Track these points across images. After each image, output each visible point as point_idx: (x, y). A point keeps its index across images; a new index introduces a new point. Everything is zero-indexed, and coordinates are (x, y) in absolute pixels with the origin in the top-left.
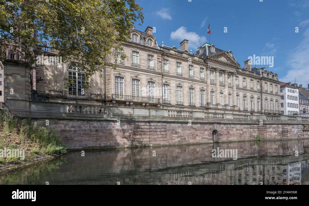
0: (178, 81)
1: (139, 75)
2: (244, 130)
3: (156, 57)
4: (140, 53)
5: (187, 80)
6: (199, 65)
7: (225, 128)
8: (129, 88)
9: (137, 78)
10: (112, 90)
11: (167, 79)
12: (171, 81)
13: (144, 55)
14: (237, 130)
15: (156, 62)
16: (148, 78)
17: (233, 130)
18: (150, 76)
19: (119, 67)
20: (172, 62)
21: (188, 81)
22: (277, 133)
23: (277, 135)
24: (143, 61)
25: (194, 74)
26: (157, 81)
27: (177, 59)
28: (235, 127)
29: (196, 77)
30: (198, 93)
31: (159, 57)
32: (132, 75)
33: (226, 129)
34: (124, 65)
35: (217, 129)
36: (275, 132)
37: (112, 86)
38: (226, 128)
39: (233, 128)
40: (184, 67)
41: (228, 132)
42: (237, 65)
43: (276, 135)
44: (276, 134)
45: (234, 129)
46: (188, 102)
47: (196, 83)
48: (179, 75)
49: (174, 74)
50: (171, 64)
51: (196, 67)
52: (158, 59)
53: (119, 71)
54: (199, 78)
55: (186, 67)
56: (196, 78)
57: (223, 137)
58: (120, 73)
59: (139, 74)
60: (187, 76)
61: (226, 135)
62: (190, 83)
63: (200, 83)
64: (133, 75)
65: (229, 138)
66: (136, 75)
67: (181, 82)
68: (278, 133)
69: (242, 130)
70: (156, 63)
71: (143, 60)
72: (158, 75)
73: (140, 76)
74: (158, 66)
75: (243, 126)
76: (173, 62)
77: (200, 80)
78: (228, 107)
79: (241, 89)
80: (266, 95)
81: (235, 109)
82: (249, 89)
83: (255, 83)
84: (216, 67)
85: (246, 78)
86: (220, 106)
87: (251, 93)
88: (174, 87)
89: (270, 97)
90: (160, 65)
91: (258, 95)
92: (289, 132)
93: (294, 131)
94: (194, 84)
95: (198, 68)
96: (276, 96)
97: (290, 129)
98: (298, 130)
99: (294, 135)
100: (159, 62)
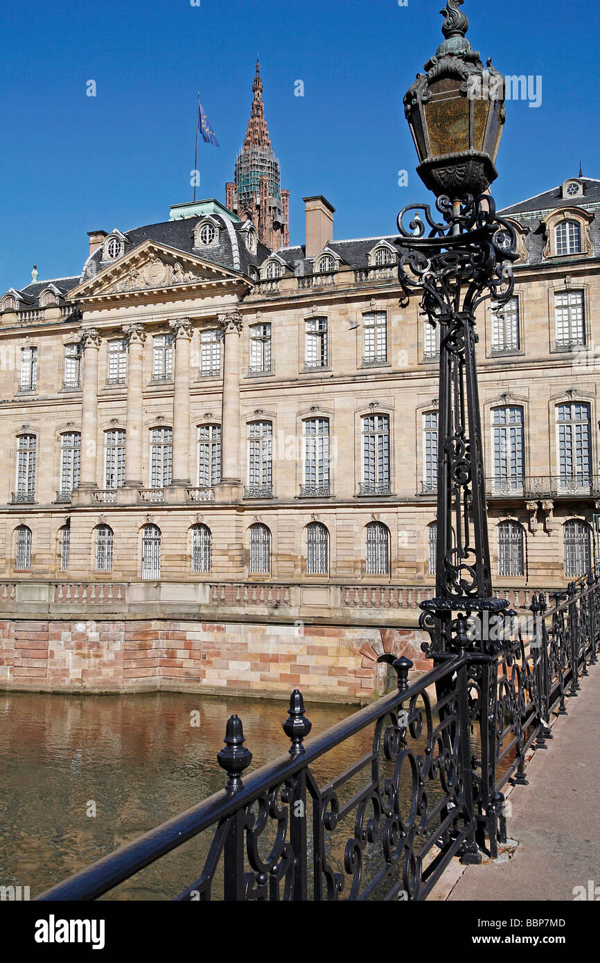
5: (6, 408)
6: (60, 337)
21: (14, 411)
25: (38, 378)
29: (45, 386)
30: (48, 449)
40: (1, 363)
46: (7, 493)
47: (45, 409)
51: (48, 349)
54: (56, 387)
55: (9, 361)
60: (11, 394)
62: (17, 418)
63: (58, 408)
77: (62, 396)
78: (171, 493)
79: (282, 384)
80: (503, 375)
81: (218, 499)
82: (346, 372)
83: (400, 323)
84: (120, 324)
85: (326, 317)
86: (125, 492)
87: (364, 394)
89: (554, 380)
91: (433, 390)
94: (36, 416)
95: (53, 348)
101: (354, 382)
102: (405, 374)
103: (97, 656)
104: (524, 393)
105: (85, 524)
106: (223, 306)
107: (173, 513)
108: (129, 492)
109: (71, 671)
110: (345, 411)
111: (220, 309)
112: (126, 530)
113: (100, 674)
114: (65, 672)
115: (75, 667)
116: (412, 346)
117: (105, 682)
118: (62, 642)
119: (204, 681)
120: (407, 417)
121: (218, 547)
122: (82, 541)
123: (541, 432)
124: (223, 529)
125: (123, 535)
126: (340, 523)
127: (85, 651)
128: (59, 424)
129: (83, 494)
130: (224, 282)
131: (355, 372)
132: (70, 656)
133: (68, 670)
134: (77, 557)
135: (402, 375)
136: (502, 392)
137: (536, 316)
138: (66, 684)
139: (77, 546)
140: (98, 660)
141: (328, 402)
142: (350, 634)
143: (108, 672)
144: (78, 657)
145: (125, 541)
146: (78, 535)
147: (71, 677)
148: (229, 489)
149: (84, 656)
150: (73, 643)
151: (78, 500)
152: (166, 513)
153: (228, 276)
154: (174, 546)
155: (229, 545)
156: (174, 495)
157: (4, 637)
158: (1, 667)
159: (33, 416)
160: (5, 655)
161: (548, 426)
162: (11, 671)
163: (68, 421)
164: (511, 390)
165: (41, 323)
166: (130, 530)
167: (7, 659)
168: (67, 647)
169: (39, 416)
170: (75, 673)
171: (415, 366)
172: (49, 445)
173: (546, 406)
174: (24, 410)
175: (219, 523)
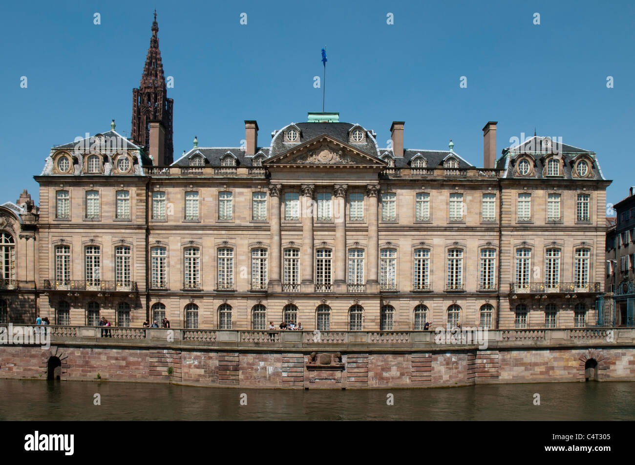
0: (186, 237)
1: (98, 236)
2: (131, 359)
3: (134, 192)
4: (100, 192)
5: (210, 229)
6: (250, 187)
7: (79, 354)
8: (79, 264)
9: (93, 244)
10: (50, 271)
11: (161, 235)
12: (171, 238)
13: (107, 193)
14: (109, 358)
15: (134, 202)
16: (117, 239)
17: (100, 358)
18: (120, 235)
19: (61, 228)
20: (173, 193)
21: (216, 232)
22: (203, 370)
23: (204, 376)
24: (105, 208)
25: (234, 212)
26: (135, 244)
27: (186, 186)
28: (106, 354)
29: (239, 218)
30: (243, 258)
31: (139, 192)
32: (84, 239)
33: (80, 356)
34: (70, 223)
35: (58, 356)
36: (197, 367)
37: (50, 264)
38: (82, 353)
39: (100, 354)
40: (204, 200)
41: (87, 362)
42: (377, 163)
43: (200, 375)
44: (202, 372)
45: (103, 357)
46: (213, 283)
47: (240, 232)
48: (192, 221)
49: (179, 222)
50: (171, 200)
51: (241, 194)
52: (138, 195)
53: (61, 234)
54: (248, 219)
55: (211, 199)
56: (238, 222)
57: (72, 371)
58: (64, 238)
59: (98, 234)
60: (211, 222)
61: (82, 366)
62: (219, 237)
63: (250, 232)
64: (87, 239)
65: (87, 372)
66: (92, 238)
67: (194, 236)
68: (205, 371)
69: (124, 359)
70: (134, 205)
71: (107, 204)
72: (137, 231)
73: (99, 239)
74: (138, 210)
75: (127, 351)
76: (176, 193)
77: (252, 225)
78: (338, 287)
79: (403, 229)
80: (523, 233)
81: (368, 291)
82: (440, 225)
83: (471, 201)
84: (300, 183)
85: (429, 193)
86: (307, 286)
87: (449, 237)
88: (178, 250)
89: (546, 237)
90: (142, 207)
91: (487, 238)
92: (243, 369)
93: (266, 368)
94: (233, 236)
95: (245, 194)
96: (582, 233)
97: (248, 364)
98: (284, 366)
99: (265, 377)
100: (141, 201)
101: (445, 230)
103: (456, 368)
104: (531, 242)
105: (278, 304)
107: (339, 298)
108: (309, 286)
109: (444, 376)
110: (439, 246)
112: (308, 308)
113: (457, 377)
114: (441, 377)
115: (445, 374)
116: (476, 214)
117: (460, 381)
118: (439, 362)
119: (500, 378)
120: (473, 251)
121: (367, 318)
122: (276, 314)
123: (539, 262)
124: (372, 308)
125: (305, 311)
126: (435, 305)
127: (451, 366)
128: (250, 242)
129: (276, 286)
131: (446, 226)
132: (443, 369)
133: (442, 376)
135: (472, 229)
136: (522, 241)
137: (539, 205)
138: (441, 383)
139: (271, 317)
140: (457, 371)
141: (429, 241)
143: (461, 376)
144: (447, 369)
145: (308, 314)
146: (273, 311)
147: (444, 379)
149: (450, 369)
150: (444, 363)
151: (273, 290)
152: (334, 298)
154: (340, 317)
155: (375, 316)
156: (340, 288)
157: (404, 361)
158: (403, 377)
159: (230, 236)
160: (406, 371)
161: (542, 259)
162: (410, 378)
163: (258, 240)
164: (526, 240)
165: (235, 177)
166: (310, 308)
167: (406, 372)
168: (441, 364)
169: (236, 236)
170: (446, 377)
171: (478, 225)
172: (243, 255)
173: (542, 249)
174: (223, 232)
175: (369, 305)
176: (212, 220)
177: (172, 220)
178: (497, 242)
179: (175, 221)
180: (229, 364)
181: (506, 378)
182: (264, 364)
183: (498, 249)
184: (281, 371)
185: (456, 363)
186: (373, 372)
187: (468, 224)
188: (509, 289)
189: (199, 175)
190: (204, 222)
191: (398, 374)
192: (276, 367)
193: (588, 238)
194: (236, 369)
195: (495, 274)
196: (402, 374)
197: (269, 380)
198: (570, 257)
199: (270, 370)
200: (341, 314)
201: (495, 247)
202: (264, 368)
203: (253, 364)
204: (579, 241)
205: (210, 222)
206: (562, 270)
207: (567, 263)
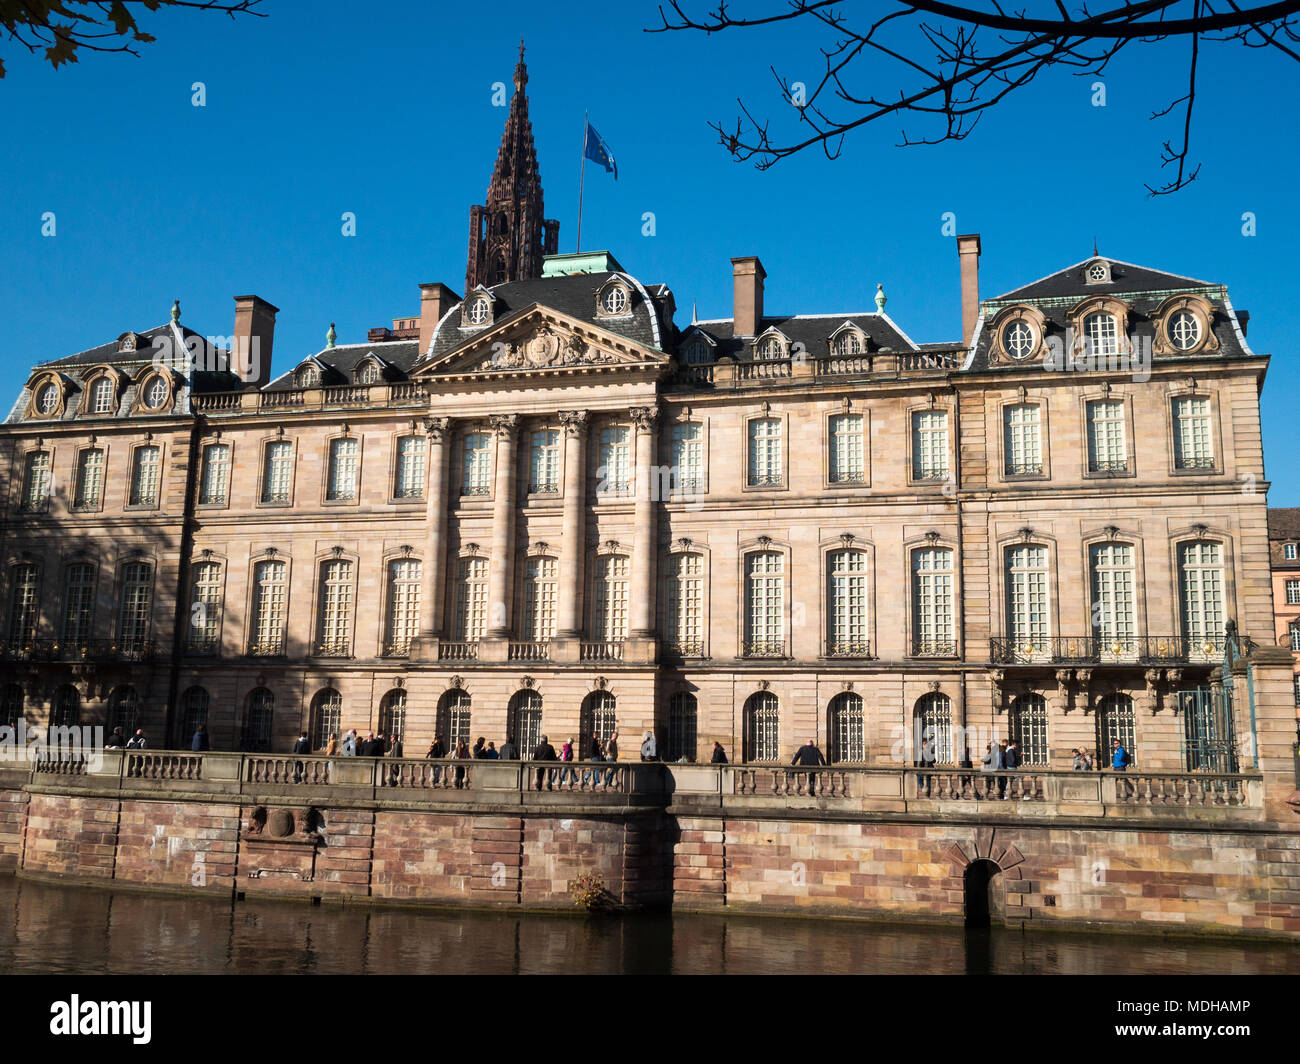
0: (261, 539)
3: (168, 449)
4: (106, 452)
5: (308, 521)
6: (393, 426)
9: (82, 560)
11: (215, 537)
12: (232, 543)
13: (119, 453)
15: (168, 468)
16: (127, 549)
18: (133, 540)
19: (26, 529)
20: (244, 445)
21: (320, 527)
24: (112, 483)
25: (359, 482)
27: (268, 431)
29: (369, 493)
30: (371, 582)
31: (178, 448)
36: (48, 834)
40: (301, 458)
47: (368, 525)
48: (276, 505)
49: (248, 507)
50: (239, 462)
51: (374, 442)
52: (175, 454)
53: (26, 542)
54: (386, 496)
55: (315, 457)
56: (365, 503)
59: (93, 540)
60: (313, 505)
62: (325, 537)
63: (388, 525)
64: (72, 550)
66: (82, 548)
67: (278, 537)
70: (166, 476)
71: (116, 476)
72: (167, 530)
74: (174, 487)
77: (392, 508)
78: (560, 648)
79: (719, 505)
80: (1021, 505)
81: (628, 658)
82: (807, 493)
83: (881, 431)
84: (485, 414)
86: (492, 646)
87: (832, 522)
88: (244, 569)
89: (1087, 514)
90: (179, 480)
91: (926, 520)
92: (126, 841)
93: (166, 840)
94: (352, 535)
95: (382, 442)
96: (1193, 499)
97: (136, 830)
98: (199, 837)
99: (163, 862)
100: (180, 467)
101: (818, 505)
102: (889, 499)
103: (589, 863)
104: (1046, 529)
105: (430, 689)
106: (638, 397)
107: (562, 675)
108: (497, 646)
109: (553, 882)
110: (806, 544)
111: (634, 401)
112: (493, 697)
114: (546, 884)
115: (558, 878)
118: (540, 844)
119: (730, 896)
120: (892, 555)
121: (628, 723)
123: (1071, 580)
124: (636, 699)
125: (486, 705)
126: (798, 693)
127: (572, 855)
128: (387, 547)
129: (428, 647)
130: (642, 366)
131: (820, 493)
132: (551, 862)
133: (549, 881)
134: (416, 734)
135: (886, 499)
136: (1019, 526)
137: (1064, 431)
138: (545, 899)
139: (416, 719)
140: (589, 869)
141: (781, 532)
142: (933, 834)
144: (561, 864)
145: (491, 713)
146: (418, 704)
148: (645, 645)
149: (570, 862)
150: (556, 846)
151: (420, 654)
152: (552, 675)
153: (648, 358)
154: (562, 722)
155: (644, 721)
156: (564, 651)
157: (455, 836)
158: (452, 877)
159: (348, 535)
160: (457, 861)
161: (1080, 572)
162: (467, 883)
163: (403, 543)
164: (1031, 524)
165: (364, 406)
166: (497, 698)
167: (460, 866)
168: (547, 850)
169: (358, 535)
170: (559, 886)
171: (903, 488)
172: (371, 577)
173: (1078, 547)
174: (335, 526)
175: (628, 691)
176: (314, 502)
177: (236, 505)
178: (953, 532)
179: (242, 506)
180: (101, 828)
181: (747, 898)
182: (165, 831)
183: (956, 547)
184: (195, 848)
185: (590, 848)
186: (383, 861)
187: (876, 489)
188: (988, 652)
189: (296, 407)
190: (298, 506)
191: (440, 869)
192: (186, 840)
193: (1212, 511)
194: (114, 840)
195: (954, 612)
196: (449, 870)
197: (170, 869)
198: (1163, 566)
199: (175, 845)
200: (565, 714)
201: (948, 544)
202: (164, 841)
203: (143, 830)
204: (1186, 523)
205: (309, 506)
206: (1143, 601)
207: (1153, 583)
